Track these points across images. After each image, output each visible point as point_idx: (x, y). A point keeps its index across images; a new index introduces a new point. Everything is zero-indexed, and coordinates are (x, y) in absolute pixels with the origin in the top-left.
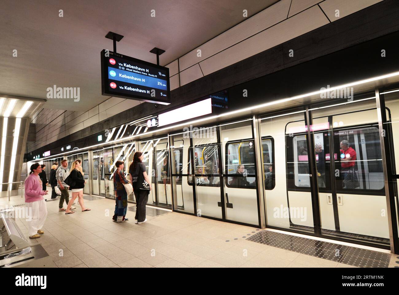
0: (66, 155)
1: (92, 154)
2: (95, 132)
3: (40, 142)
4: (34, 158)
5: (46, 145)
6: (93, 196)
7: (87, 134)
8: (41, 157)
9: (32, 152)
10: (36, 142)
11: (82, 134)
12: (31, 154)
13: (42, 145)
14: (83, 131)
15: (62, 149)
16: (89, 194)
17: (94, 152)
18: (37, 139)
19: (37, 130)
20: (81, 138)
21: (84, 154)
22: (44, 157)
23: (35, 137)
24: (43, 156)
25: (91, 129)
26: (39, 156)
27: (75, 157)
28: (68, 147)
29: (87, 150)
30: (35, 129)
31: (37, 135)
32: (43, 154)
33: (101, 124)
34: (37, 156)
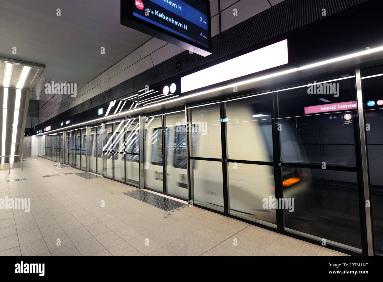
0: (65, 130)
1: (90, 130)
2: (95, 106)
3: (42, 118)
4: (37, 132)
5: (47, 120)
6: (89, 173)
7: (87, 108)
8: (43, 131)
9: (36, 127)
10: (39, 118)
11: (81, 108)
12: (35, 129)
13: (44, 120)
14: (83, 104)
15: (62, 124)
16: (86, 171)
17: (92, 128)
18: (40, 115)
19: (40, 107)
20: (79, 113)
21: (83, 130)
22: (45, 132)
23: (38, 113)
24: (45, 130)
25: (91, 102)
26: (41, 130)
27: (73, 133)
28: (68, 122)
29: (85, 126)
30: (39, 105)
31: (40, 111)
32: (45, 129)
33: (102, 96)
34: (39, 131)
